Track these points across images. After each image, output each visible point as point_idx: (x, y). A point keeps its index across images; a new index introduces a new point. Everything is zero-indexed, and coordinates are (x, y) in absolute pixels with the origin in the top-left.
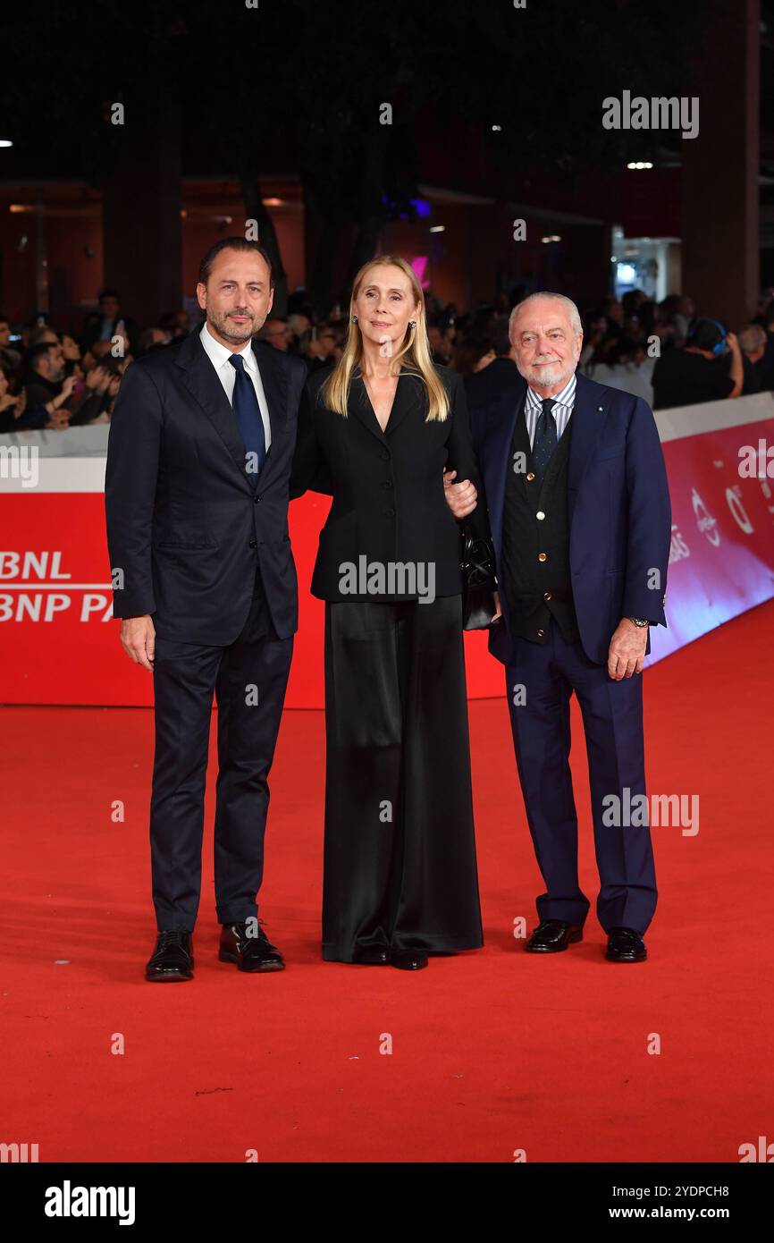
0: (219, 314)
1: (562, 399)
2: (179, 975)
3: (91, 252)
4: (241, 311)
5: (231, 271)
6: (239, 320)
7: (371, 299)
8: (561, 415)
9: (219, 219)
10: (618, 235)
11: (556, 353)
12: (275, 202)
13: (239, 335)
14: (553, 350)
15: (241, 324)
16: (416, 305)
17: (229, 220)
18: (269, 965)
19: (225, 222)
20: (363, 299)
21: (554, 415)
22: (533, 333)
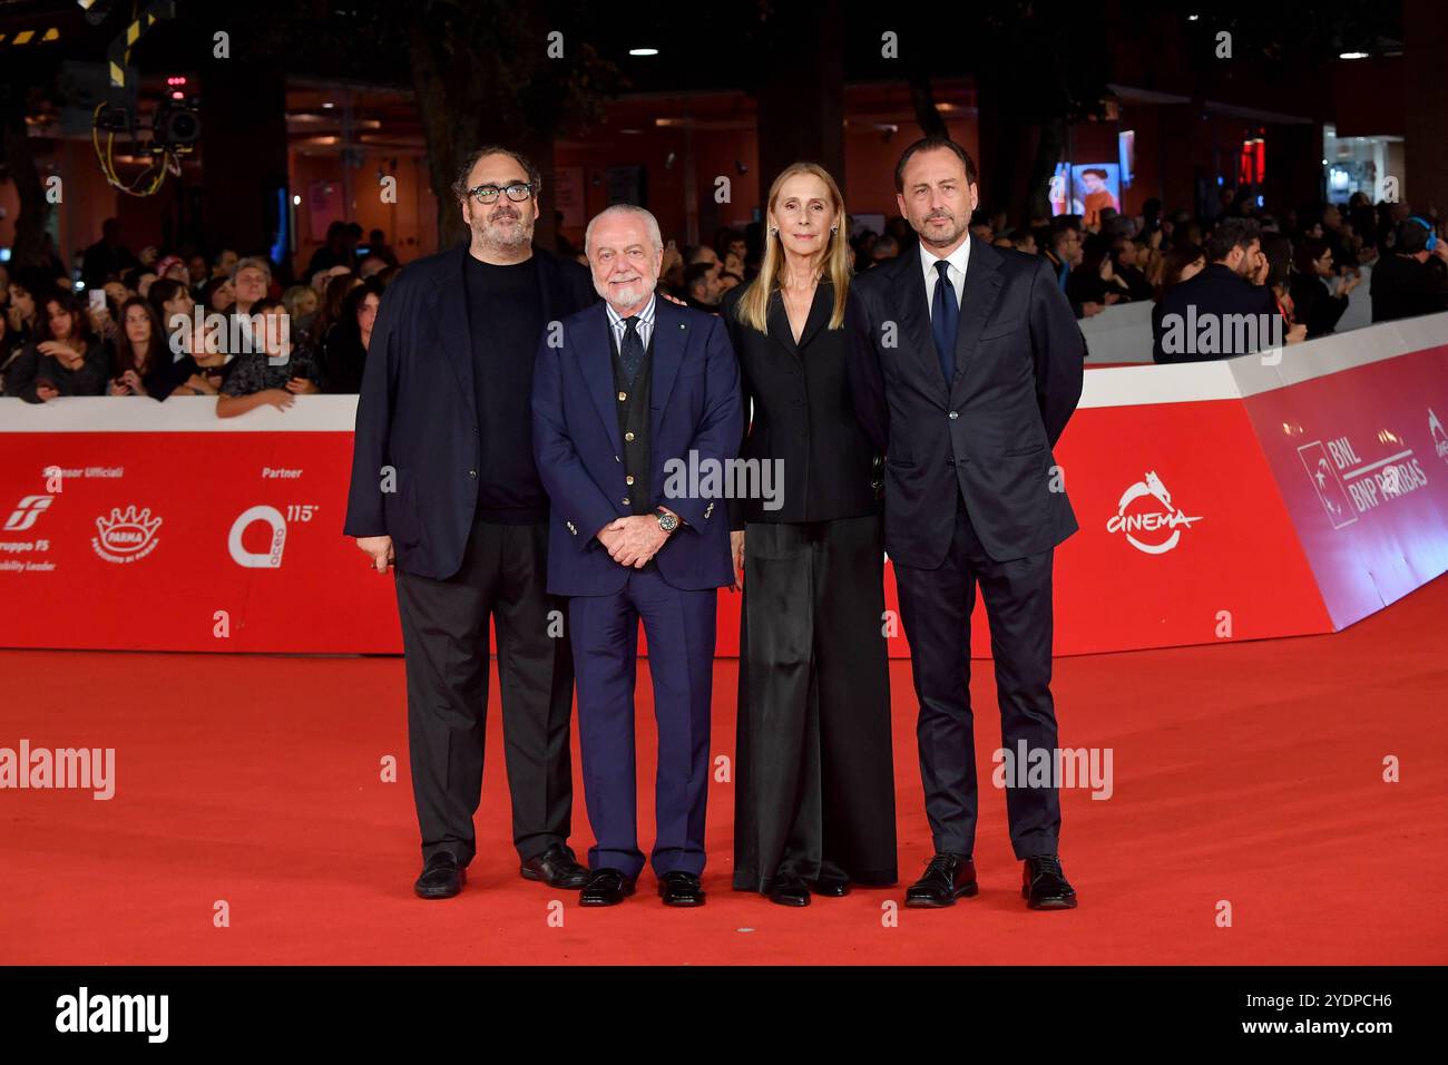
1: (646, 316)
3: (744, 168)
4: (936, 212)
5: (921, 174)
6: (939, 223)
7: (791, 212)
8: (645, 331)
9: (884, 127)
10: (1330, 133)
11: (635, 269)
12: (945, 107)
13: (940, 241)
14: (632, 266)
15: (941, 227)
16: (836, 212)
17: (895, 128)
19: (891, 131)
20: (781, 209)
21: (638, 330)
22: (610, 249)
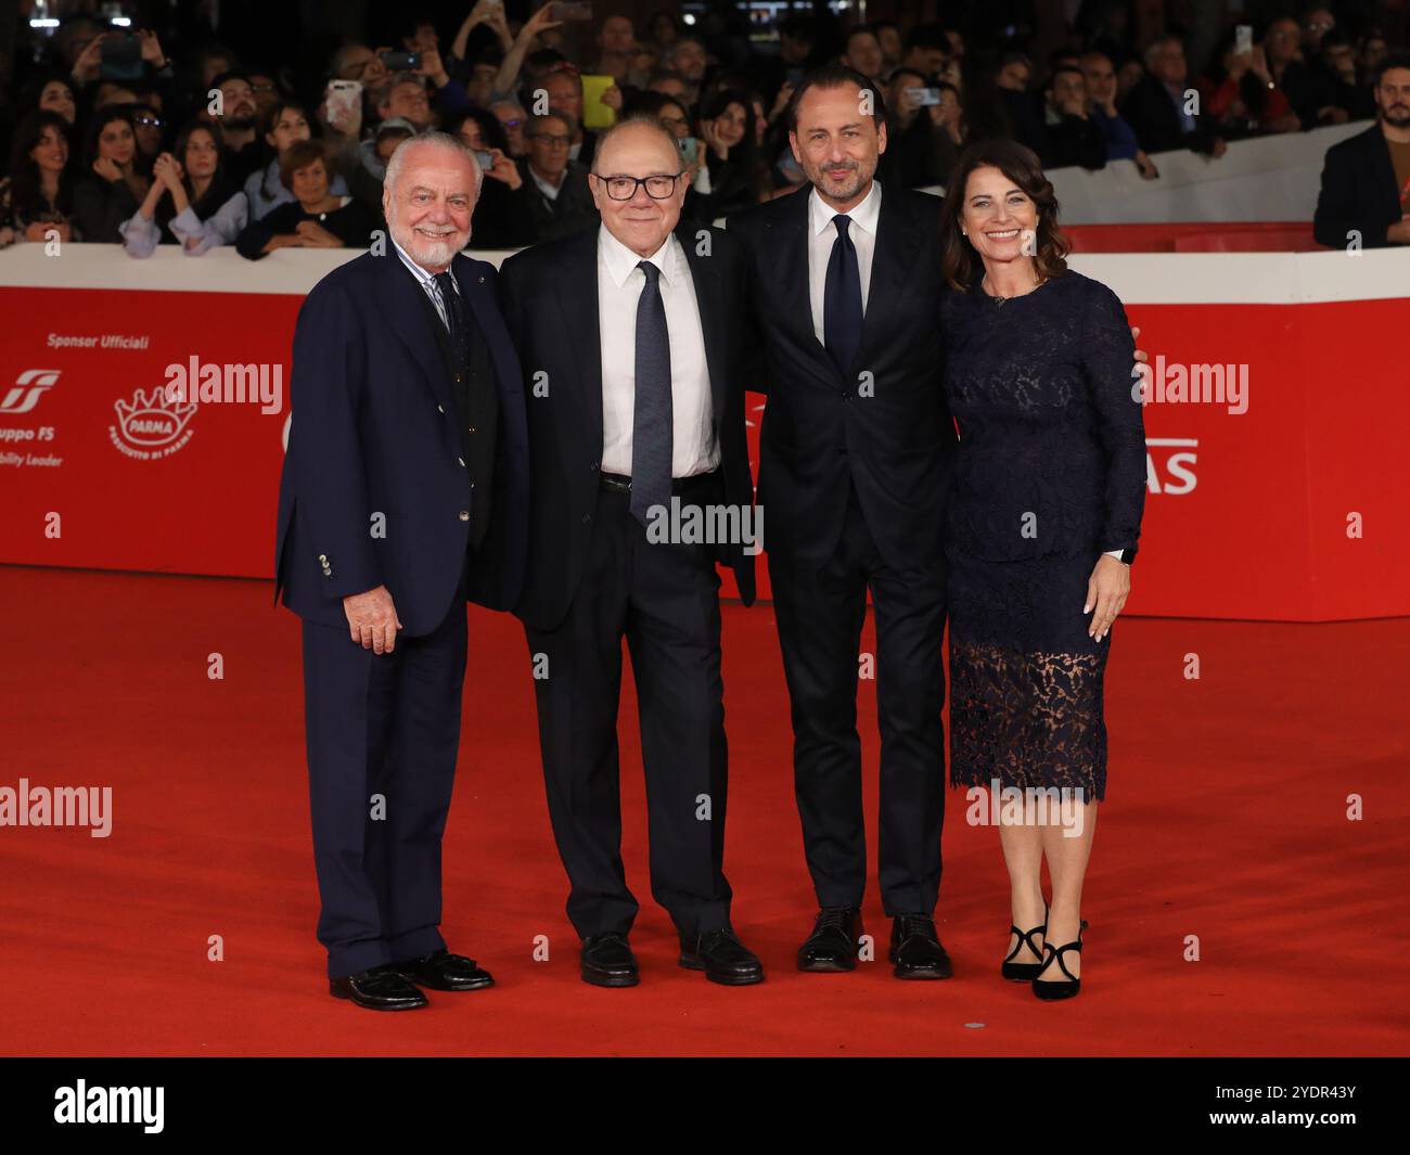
0: (814, 169)
2: (833, 967)
6: (839, 176)
13: (841, 194)
15: (841, 180)
18: (925, 972)
